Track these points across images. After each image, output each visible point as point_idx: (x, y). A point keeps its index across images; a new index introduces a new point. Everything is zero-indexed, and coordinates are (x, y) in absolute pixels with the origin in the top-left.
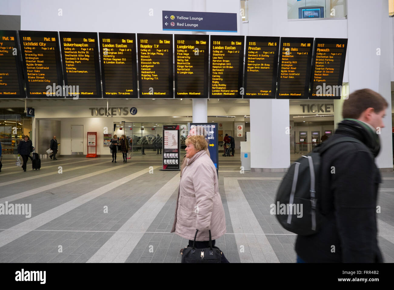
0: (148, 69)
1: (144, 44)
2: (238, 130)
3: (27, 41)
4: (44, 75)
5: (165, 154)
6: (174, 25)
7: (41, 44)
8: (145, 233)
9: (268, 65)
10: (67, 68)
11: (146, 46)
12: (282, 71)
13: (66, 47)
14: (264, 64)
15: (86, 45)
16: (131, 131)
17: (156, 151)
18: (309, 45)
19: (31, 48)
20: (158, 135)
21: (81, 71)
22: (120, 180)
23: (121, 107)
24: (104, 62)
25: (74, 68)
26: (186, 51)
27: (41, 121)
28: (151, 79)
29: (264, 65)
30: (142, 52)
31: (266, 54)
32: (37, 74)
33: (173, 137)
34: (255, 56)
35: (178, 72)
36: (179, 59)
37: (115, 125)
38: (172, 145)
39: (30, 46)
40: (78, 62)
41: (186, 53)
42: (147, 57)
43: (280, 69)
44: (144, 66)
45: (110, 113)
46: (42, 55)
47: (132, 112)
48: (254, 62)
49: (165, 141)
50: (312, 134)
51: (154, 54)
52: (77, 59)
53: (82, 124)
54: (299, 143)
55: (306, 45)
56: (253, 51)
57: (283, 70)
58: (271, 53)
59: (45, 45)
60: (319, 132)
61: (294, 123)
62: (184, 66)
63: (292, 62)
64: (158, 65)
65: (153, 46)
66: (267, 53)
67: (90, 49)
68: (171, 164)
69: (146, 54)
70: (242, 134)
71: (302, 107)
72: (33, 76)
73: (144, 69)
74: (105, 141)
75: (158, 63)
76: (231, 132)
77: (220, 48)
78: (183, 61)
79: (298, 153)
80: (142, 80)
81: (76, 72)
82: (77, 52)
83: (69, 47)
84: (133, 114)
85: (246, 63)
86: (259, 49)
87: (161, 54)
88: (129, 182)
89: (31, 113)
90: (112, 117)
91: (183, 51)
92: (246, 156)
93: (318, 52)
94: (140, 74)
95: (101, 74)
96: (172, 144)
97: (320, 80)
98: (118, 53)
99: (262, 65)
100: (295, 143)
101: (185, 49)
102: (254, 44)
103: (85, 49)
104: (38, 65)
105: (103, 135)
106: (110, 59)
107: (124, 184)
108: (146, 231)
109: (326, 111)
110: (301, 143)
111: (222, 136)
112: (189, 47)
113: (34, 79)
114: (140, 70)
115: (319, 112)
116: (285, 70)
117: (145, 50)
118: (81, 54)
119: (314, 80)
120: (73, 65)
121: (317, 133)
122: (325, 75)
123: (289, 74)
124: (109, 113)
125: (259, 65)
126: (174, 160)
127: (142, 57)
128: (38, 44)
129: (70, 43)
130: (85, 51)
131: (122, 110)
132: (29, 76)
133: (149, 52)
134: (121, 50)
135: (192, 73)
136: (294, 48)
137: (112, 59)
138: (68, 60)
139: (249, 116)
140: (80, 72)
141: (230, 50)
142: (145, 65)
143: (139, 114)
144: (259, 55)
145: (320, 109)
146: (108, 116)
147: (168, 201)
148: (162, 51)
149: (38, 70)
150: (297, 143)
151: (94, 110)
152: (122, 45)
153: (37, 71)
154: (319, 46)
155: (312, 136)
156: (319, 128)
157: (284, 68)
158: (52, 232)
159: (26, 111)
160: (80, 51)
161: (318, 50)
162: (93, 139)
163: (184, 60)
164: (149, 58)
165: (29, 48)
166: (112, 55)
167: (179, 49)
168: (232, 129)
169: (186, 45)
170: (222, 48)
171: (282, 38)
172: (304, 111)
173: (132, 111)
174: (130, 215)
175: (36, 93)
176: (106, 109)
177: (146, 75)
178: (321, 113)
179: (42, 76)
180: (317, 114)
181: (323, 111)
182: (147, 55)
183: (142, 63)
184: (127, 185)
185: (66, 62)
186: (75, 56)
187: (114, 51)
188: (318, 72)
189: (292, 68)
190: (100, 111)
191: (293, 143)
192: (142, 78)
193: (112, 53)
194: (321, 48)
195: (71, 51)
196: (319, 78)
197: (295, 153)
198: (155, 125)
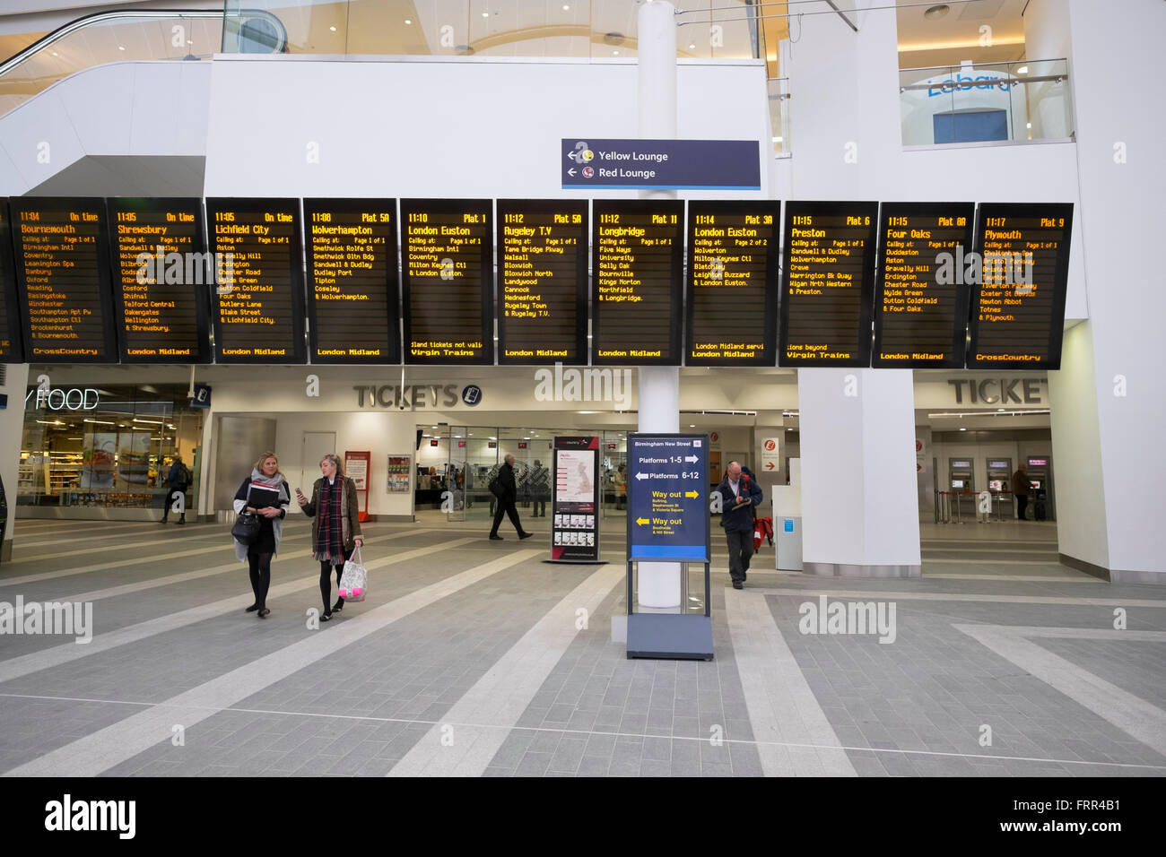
0: (523, 290)
1: (514, 225)
2: (764, 450)
3: (225, 223)
4: (259, 305)
5: (558, 517)
6: (590, 175)
7: (257, 230)
8: (513, 730)
9: (846, 276)
10: (317, 289)
11: (518, 232)
12: (886, 293)
13: (318, 236)
14: (835, 273)
15: (367, 231)
16: (464, 449)
17: (528, 507)
18: (962, 221)
19: (232, 241)
20: (537, 463)
21: (352, 294)
22: (436, 586)
23: (439, 384)
24: (411, 273)
25: (334, 289)
26: (622, 242)
27: (226, 421)
28: (531, 314)
29: (835, 276)
30: (508, 245)
31: (841, 248)
32: (242, 305)
33: (582, 469)
34: (811, 252)
35: (601, 298)
36: (605, 262)
37: (420, 434)
38: (579, 493)
39: (230, 236)
40: (345, 273)
41: (622, 246)
42: (521, 258)
43: (881, 288)
44: (511, 282)
45: (409, 401)
46: (258, 256)
47: (467, 399)
48: (807, 268)
49: (559, 481)
50: (988, 467)
51: (538, 250)
52: (343, 264)
53: (331, 430)
54: (947, 493)
55: (955, 222)
56: (805, 239)
57: (890, 289)
58: (855, 244)
59: (267, 230)
60: (1009, 461)
61: (933, 433)
62: (618, 282)
63: (915, 269)
64: (550, 277)
65: (538, 231)
66: (844, 244)
67: (377, 241)
68: (575, 545)
69: (517, 250)
70: (776, 463)
71: (953, 388)
72: (234, 309)
73: (511, 290)
74: (391, 476)
75: (549, 274)
76: (744, 456)
77: (713, 233)
78: (615, 268)
79: (946, 523)
80: (508, 317)
81: (337, 297)
82: (345, 249)
83: (326, 236)
84: (471, 404)
85: (787, 271)
86: (820, 234)
87: (558, 250)
88: (461, 592)
89: (202, 398)
90: (413, 410)
91: (615, 243)
92: (789, 527)
93: (990, 241)
94: (502, 301)
95: (401, 303)
96: (579, 490)
97: (997, 318)
98: (446, 249)
99: (831, 276)
100: (936, 492)
101: (621, 238)
102: (808, 220)
103: (364, 241)
104: (248, 281)
105: (386, 461)
106: (426, 265)
107: (446, 598)
108: (514, 723)
109: (1028, 400)
110: (954, 492)
111: (717, 466)
112: (630, 233)
113: (235, 317)
114: (502, 293)
115: (1004, 401)
116: (896, 289)
117: (515, 241)
118: (354, 252)
119: (981, 317)
120: (332, 281)
121: (1002, 465)
122: (1012, 302)
123: (906, 301)
124: (405, 400)
125: (822, 276)
126: (584, 534)
127: (506, 258)
128: (251, 229)
129: (327, 225)
130: (365, 245)
131: (441, 392)
132: (224, 308)
133: (527, 246)
134: (456, 242)
135: (639, 299)
136: (918, 229)
137: (431, 265)
138: (321, 269)
139: (797, 411)
140: (349, 297)
141: (741, 238)
142: (516, 278)
143: (486, 405)
144: (820, 251)
145: (1008, 393)
146: (402, 408)
147: (570, 648)
148: (560, 242)
149: (247, 293)
150: (943, 493)
151: (366, 393)
152: (458, 228)
153: (244, 297)
154: (990, 224)
155: (988, 473)
156: (1009, 450)
157: (893, 285)
158: (272, 715)
159: (191, 394)
160: (353, 244)
161: (989, 236)
162: (360, 469)
163: (618, 266)
164: (526, 262)
165: (227, 240)
166: (431, 254)
167: (605, 237)
168: (747, 450)
169: (625, 226)
170: (720, 233)
171: (884, 204)
172: (959, 400)
173: (468, 394)
174: (472, 680)
175: (236, 352)
176: (398, 388)
177: (517, 306)
178: (1011, 404)
179: (255, 309)
180: (1001, 408)
181: (1017, 400)
182: (520, 253)
183: (506, 273)
184: (457, 599)
185: (316, 272)
186: (337, 257)
187: (436, 245)
188: (990, 294)
189: (914, 284)
190: (383, 395)
191: (930, 490)
192: (507, 313)
193: (432, 250)
194: (996, 229)
195: (329, 245)
196: (995, 310)
197: (937, 521)
198: (529, 435)
